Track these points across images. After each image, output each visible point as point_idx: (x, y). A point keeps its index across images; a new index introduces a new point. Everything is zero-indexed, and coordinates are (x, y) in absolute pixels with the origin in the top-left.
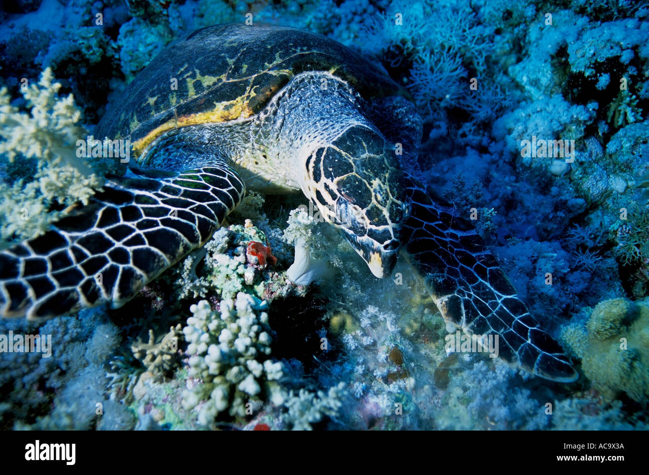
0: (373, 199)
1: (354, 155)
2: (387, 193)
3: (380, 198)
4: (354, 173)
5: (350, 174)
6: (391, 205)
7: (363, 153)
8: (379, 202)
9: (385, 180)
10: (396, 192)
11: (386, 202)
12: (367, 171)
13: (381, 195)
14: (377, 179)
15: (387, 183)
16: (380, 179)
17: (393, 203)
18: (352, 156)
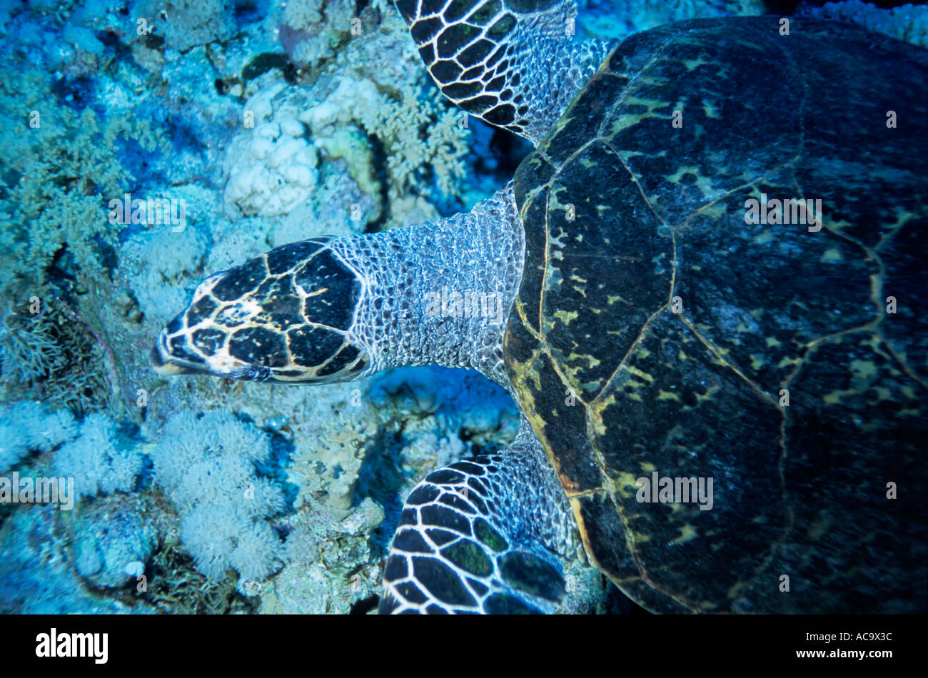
0: (227, 303)
1: (300, 276)
2: (236, 324)
3: (228, 313)
4: (269, 276)
5: (268, 271)
6: (219, 332)
7: (306, 289)
8: (222, 312)
9: (259, 321)
10: (241, 339)
11: (223, 322)
12: (273, 294)
13: (233, 315)
14: (260, 309)
15: (255, 325)
16: (260, 314)
17: (224, 335)
18: (298, 273)
